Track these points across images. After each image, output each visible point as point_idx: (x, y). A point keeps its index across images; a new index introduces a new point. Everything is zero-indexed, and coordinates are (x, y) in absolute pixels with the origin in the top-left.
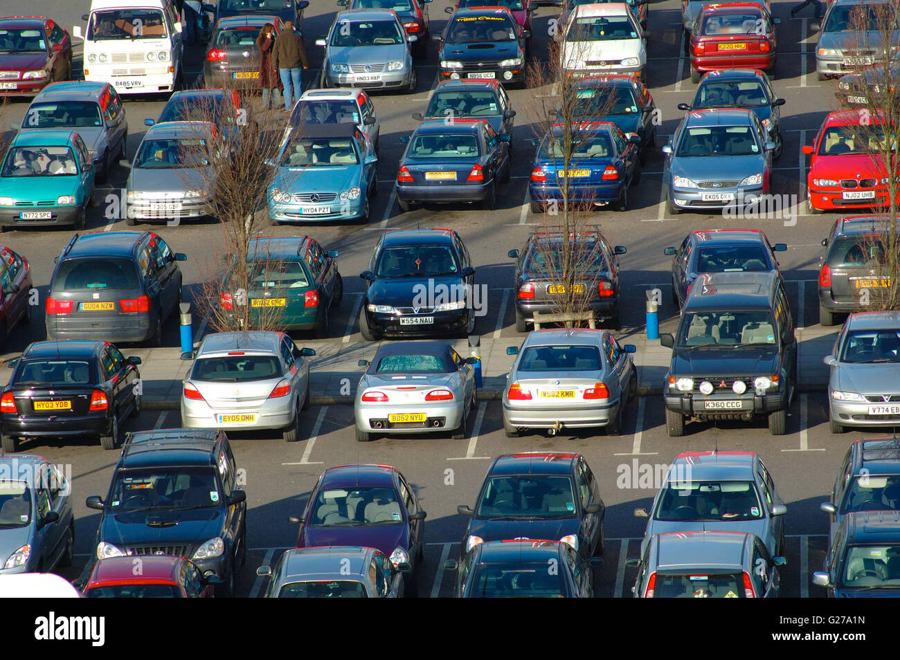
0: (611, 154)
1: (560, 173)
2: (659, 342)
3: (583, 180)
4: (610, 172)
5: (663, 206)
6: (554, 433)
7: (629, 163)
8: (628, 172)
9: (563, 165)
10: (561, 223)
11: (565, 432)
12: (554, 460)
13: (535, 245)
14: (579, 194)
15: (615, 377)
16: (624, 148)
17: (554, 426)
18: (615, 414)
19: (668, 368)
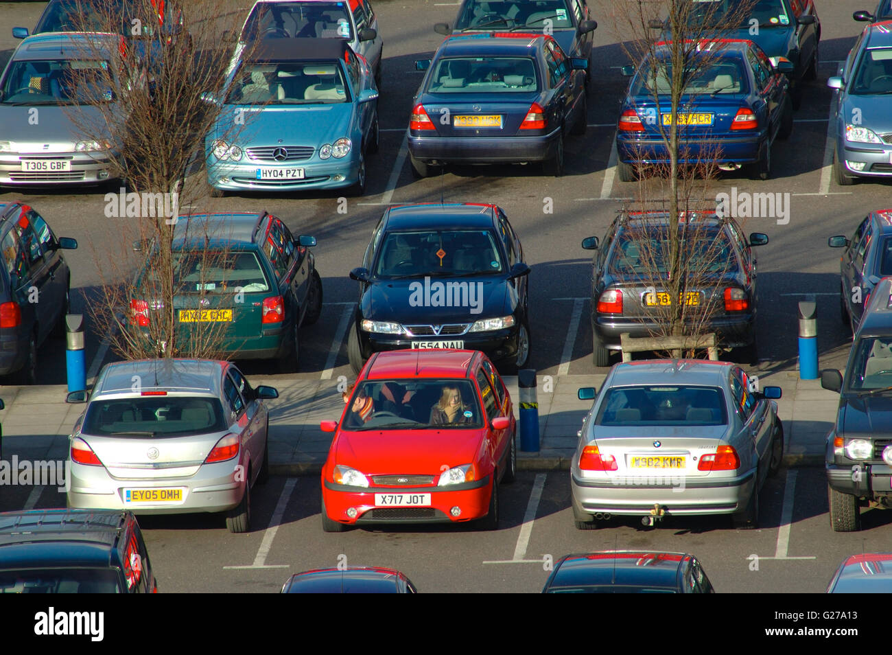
0: (745, 89)
1: (665, 119)
2: (818, 383)
3: (700, 129)
4: (744, 118)
5: (827, 172)
6: (652, 524)
7: (773, 105)
8: (773, 118)
9: (670, 106)
10: (666, 197)
11: (671, 522)
12: (652, 564)
13: (624, 230)
14: (695, 151)
15: (749, 436)
16: (766, 80)
17: (652, 512)
18: (747, 495)
19: (834, 424)
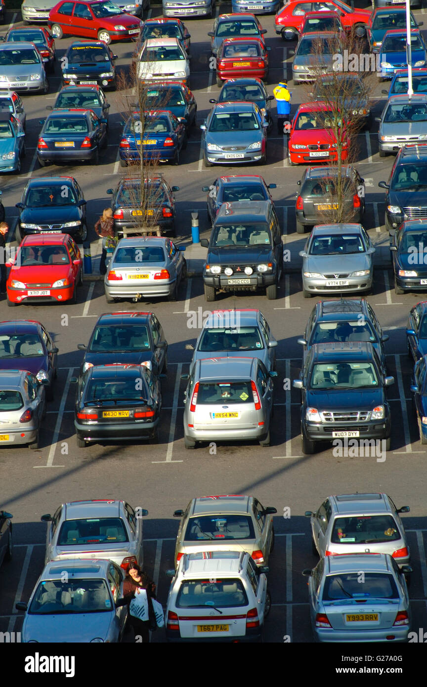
0: (169, 130)
1: (138, 142)
2: (199, 244)
3: (152, 146)
4: (169, 141)
5: (201, 162)
6: (136, 301)
7: (180, 136)
8: (180, 141)
9: (139, 137)
10: (139, 173)
11: (143, 300)
12: (137, 316)
13: (123, 186)
14: (150, 155)
15: (173, 266)
16: (176, 126)
17: (136, 296)
18: (173, 289)
19: (205, 260)
